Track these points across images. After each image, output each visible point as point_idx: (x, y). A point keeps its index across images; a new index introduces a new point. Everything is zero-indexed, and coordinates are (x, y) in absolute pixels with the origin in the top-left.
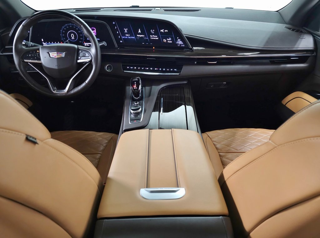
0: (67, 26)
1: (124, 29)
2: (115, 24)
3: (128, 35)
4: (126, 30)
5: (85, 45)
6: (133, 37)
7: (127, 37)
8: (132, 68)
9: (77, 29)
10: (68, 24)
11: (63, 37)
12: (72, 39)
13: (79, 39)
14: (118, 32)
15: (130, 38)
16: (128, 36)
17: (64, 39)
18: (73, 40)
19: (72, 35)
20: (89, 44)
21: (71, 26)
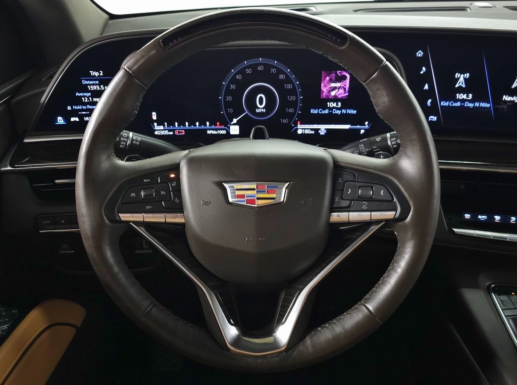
0: (248, 67)
1: (457, 75)
2: (425, 58)
3: (465, 96)
4: (461, 79)
5: (300, 132)
6: (483, 105)
7: (458, 104)
8: (482, 217)
9: (281, 77)
10: (253, 62)
11: (228, 105)
12: (257, 111)
13: (282, 113)
14: (426, 87)
15: (471, 105)
16: (463, 101)
17: (231, 110)
18: (261, 114)
19: (261, 99)
20: (312, 130)
21: (260, 68)
